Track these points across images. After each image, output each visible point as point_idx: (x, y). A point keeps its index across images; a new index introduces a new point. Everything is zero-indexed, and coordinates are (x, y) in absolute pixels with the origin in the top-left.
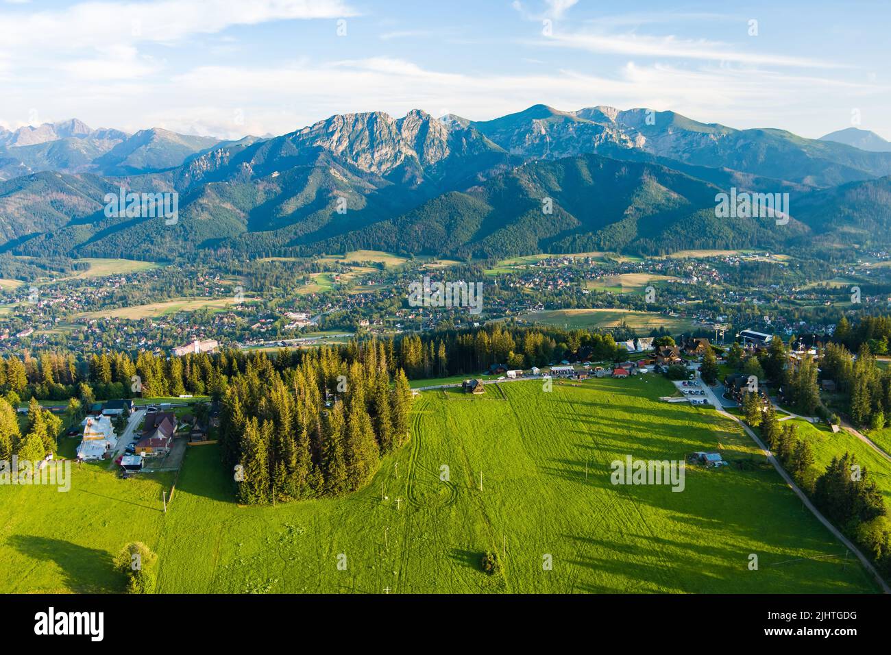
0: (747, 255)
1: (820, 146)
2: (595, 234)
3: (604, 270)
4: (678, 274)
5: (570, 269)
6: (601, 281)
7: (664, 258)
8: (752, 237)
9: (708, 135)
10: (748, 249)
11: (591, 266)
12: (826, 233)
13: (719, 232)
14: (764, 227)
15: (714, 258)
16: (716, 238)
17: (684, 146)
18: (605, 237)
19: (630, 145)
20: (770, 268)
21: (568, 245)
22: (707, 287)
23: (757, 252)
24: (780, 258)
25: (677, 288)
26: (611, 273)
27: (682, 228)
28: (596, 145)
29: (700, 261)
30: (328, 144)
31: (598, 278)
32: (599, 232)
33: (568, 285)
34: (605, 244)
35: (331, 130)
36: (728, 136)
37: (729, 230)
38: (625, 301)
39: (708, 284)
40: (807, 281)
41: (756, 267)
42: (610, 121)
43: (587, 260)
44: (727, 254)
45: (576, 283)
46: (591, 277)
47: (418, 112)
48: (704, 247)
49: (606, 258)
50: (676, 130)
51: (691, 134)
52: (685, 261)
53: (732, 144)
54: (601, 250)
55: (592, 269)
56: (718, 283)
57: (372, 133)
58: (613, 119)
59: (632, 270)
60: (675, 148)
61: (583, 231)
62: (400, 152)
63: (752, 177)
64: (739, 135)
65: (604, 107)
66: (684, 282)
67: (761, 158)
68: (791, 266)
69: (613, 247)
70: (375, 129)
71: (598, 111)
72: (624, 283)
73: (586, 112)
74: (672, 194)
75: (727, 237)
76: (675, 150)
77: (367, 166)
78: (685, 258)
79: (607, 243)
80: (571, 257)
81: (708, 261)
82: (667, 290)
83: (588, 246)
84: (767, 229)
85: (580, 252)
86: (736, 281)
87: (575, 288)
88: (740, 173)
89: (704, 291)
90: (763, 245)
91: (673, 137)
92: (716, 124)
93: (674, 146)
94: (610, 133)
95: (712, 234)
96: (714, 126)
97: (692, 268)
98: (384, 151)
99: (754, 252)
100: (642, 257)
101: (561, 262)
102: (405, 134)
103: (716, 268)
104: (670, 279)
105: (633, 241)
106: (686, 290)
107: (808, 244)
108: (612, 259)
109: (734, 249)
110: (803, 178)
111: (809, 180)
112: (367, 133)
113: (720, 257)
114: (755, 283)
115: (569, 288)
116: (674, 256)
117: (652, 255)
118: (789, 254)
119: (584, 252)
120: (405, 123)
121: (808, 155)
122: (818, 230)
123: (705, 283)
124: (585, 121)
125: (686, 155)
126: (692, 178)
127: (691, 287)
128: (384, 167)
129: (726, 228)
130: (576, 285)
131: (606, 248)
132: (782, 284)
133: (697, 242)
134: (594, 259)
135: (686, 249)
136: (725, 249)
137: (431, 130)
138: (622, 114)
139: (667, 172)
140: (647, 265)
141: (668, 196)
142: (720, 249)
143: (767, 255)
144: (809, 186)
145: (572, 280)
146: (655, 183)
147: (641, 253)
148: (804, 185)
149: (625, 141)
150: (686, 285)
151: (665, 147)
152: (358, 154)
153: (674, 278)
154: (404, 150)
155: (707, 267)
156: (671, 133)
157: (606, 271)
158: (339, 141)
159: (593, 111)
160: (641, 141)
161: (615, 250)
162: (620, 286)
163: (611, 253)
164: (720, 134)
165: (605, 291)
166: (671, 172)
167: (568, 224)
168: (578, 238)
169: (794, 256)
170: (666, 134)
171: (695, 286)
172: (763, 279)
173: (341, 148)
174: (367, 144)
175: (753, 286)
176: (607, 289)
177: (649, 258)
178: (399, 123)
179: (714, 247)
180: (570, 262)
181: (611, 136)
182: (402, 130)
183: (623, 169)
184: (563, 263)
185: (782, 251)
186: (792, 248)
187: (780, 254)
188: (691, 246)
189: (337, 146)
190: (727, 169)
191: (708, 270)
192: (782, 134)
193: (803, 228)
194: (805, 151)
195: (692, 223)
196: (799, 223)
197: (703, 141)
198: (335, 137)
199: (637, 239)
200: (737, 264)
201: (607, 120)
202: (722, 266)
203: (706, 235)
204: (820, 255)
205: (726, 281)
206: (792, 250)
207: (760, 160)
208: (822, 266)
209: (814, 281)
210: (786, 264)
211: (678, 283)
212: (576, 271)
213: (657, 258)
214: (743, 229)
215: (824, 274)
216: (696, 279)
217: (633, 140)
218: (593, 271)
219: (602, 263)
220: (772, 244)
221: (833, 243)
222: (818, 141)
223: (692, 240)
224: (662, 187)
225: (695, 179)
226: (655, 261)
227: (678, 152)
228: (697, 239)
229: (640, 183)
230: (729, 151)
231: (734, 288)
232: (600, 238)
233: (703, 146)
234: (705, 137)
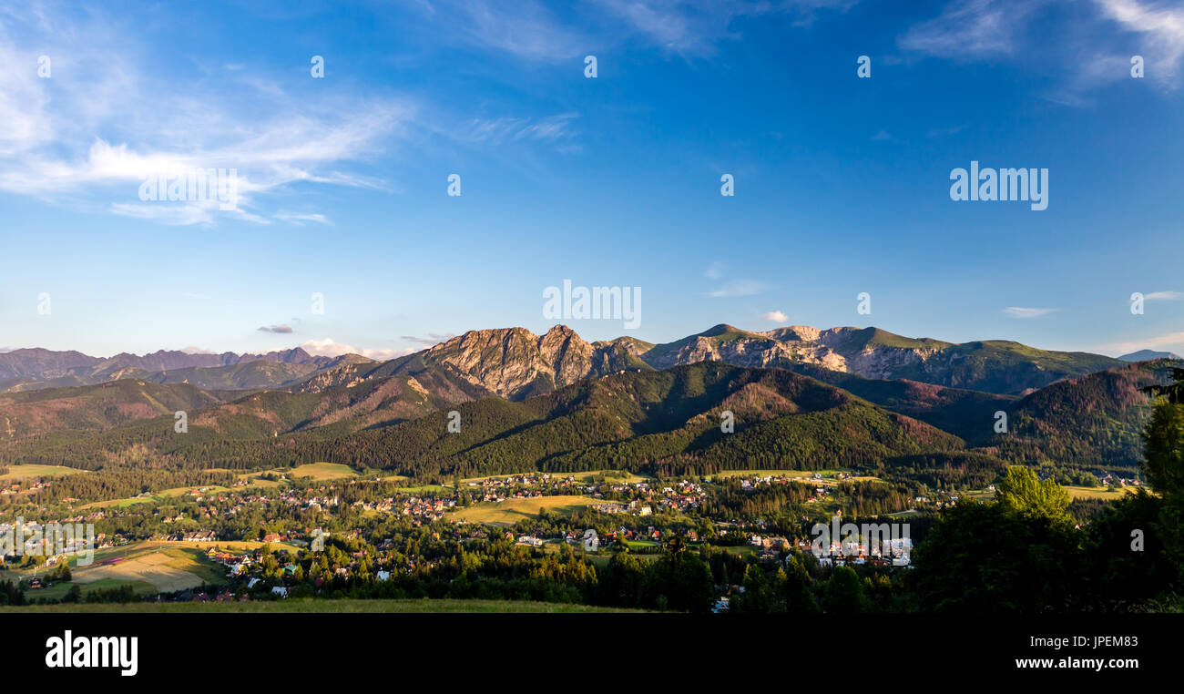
1: (1052, 356)
9: (912, 350)
17: (885, 363)
30: (458, 360)
35: (463, 346)
36: (939, 350)
47: (562, 328)
50: (876, 346)
51: (893, 350)
53: (944, 359)
57: (506, 348)
60: (873, 367)
62: (533, 369)
64: (953, 349)
70: (509, 345)
76: (875, 369)
77: (495, 383)
91: (873, 355)
92: (925, 339)
93: (873, 363)
94: (783, 348)
96: (921, 340)
98: (514, 368)
102: (544, 350)
112: (501, 349)
120: (546, 339)
121: (1040, 368)
125: (887, 374)
128: (512, 385)
137: (572, 346)
152: (487, 371)
154: (537, 367)
156: (869, 350)
158: (470, 358)
160: (834, 360)
164: (929, 348)
170: (863, 351)
173: (471, 365)
174: (499, 360)
178: (540, 341)
182: (541, 346)
189: (466, 363)
190: (904, 380)
192: (1011, 346)
194: (1036, 362)
197: (907, 357)
198: (466, 354)
227: (878, 371)
230: (941, 368)
233: (907, 363)
234: (909, 352)
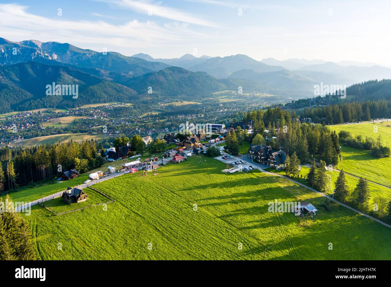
0: (114, 105)
1: (132, 59)
2: (41, 100)
3: (50, 117)
4: (87, 115)
5: (31, 118)
6: (50, 122)
7: (78, 109)
8: (115, 97)
9: (86, 54)
10: (114, 102)
11: (42, 115)
12: (144, 94)
13: (100, 95)
14: (119, 92)
15: (101, 107)
16: (99, 98)
17: (75, 59)
18: (47, 101)
19: (50, 58)
20: (126, 109)
21: (27, 106)
22: (102, 120)
23: (118, 103)
24: (129, 105)
25: (88, 121)
26: (54, 118)
27: (84, 95)
28: (33, 58)
29: (96, 109)
31: (48, 120)
32: (43, 99)
33: (33, 125)
34: (47, 104)
36: (94, 55)
37: (105, 94)
38: (66, 130)
39: (102, 118)
40: (142, 113)
41: (121, 109)
42: (38, 47)
43: (39, 113)
44: (107, 105)
45: (37, 124)
46: (44, 120)
48: (95, 103)
49: (49, 111)
50: (71, 52)
51: (78, 54)
52: (88, 109)
53: (97, 58)
54: (45, 107)
55: (43, 116)
56: (106, 117)
58: (40, 46)
59: (63, 115)
60: (71, 60)
61: (34, 99)
63: (108, 72)
64: (99, 54)
65: (34, 40)
66: (91, 118)
67: (110, 64)
68: (135, 108)
69: (52, 105)
71: (31, 42)
72: (62, 122)
73: (25, 42)
74: (76, 80)
75: (104, 97)
76: (71, 61)
78: (88, 108)
79: (48, 103)
80: (31, 112)
81: (99, 108)
82: (84, 123)
83: (39, 106)
84: (120, 93)
85: (34, 109)
86: (114, 116)
87: (37, 127)
88: (103, 70)
89: (101, 122)
90: (120, 100)
91: (70, 55)
92: (89, 50)
93: (70, 59)
94: (39, 52)
95: (98, 97)
96: (88, 50)
97: (92, 112)
99: (117, 103)
100: (67, 109)
101: (26, 115)
103: (104, 111)
104: (85, 118)
105: (61, 102)
106: (93, 122)
107: (138, 98)
108: (52, 111)
109: (108, 103)
110: (128, 72)
111: (131, 73)
113: (104, 106)
114: (122, 116)
115: (34, 127)
116: (82, 107)
117: (72, 108)
118: (131, 103)
119: (36, 109)
121: (129, 63)
122: (140, 93)
123: (100, 118)
124: (25, 46)
125: (77, 64)
126: (83, 72)
127: (95, 120)
129: (103, 93)
130: (37, 125)
131: (48, 106)
132: (133, 115)
133: (91, 100)
134: (43, 112)
135: (87, 104)
136: (104, 103)
138: (44, 44)
139: (71, 70)
140: (70, 112)
141: (74, 81)
142: (102, 103)
143: (123, 104)
144: (132, 75)
145: (34, 123)
146: (67, 75)
147: (66, 107)
148: (130, 75)
149: (48, 56)
150: (92, 119)
151: (67, 59)
153: (86, 117)
155: (99, 111)
156: (68, 53)
157: (51, 117)
159: (29, 42)
160: (55, 57)
161: (53, 107)
162: (60, 123)
163: (51, 108)
164: (91, 54)
165: (53, 127)
166: (73, 70)
167: (25, 96)
168: (33, 102)
169: (134, 104)
170: (66, 54)
171: (97, 120)
172: (125, 114)
175: (122, 117)
176: (54, 126)
177: (71, 109)
179: (99, 102)
180: (30, 114)
181: (40, 54)
183: (50, 69)
184: (27, 115)
185: (128, 102)
186: (132, 100)
187: (128, 103)
188: (89, 102)
190: (97, 69)
191: (100, 112)
192: (117, 54)
193: (134, 92)
194: (127, 61)
195: (88, 92)
196: (132, 90)
197: (84, 57)
199: (63, 101)
200: (112, 108)
201: (37, 46)
202: (106, 110)
203: (95, 97)
204: (144, 102)
205: (109, 116)
206: (132, 101)
207: (109, 65)
208: (146, 106)
209: (146, 113)
210: (133, 107)
211: (88, 119)
212: (35, 118)
213: (74, 109)
214: (110, 94)
215: (149, 110)
216: (96, 116)
217: (51, 56)
218: (44, 117)
219: (48, 114)
220: (124, 99)
221: (147, 97)
222: (131, 57)
223: (89, 100)
224: (70, 76)
225: (85, 73)
226: (74, 110)
227: (73, 62)
228: (91, 99)
229: (60, 75)
230: (95, 62)
231: (114, 119)
232: (44, 102)
233: (84, 59)
234: (85, 55)
